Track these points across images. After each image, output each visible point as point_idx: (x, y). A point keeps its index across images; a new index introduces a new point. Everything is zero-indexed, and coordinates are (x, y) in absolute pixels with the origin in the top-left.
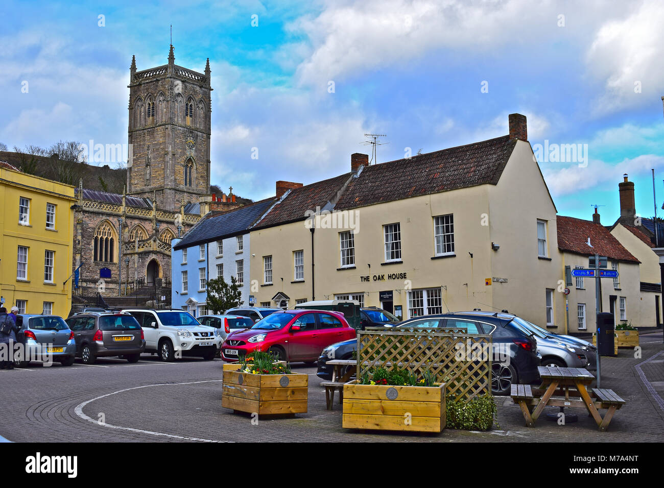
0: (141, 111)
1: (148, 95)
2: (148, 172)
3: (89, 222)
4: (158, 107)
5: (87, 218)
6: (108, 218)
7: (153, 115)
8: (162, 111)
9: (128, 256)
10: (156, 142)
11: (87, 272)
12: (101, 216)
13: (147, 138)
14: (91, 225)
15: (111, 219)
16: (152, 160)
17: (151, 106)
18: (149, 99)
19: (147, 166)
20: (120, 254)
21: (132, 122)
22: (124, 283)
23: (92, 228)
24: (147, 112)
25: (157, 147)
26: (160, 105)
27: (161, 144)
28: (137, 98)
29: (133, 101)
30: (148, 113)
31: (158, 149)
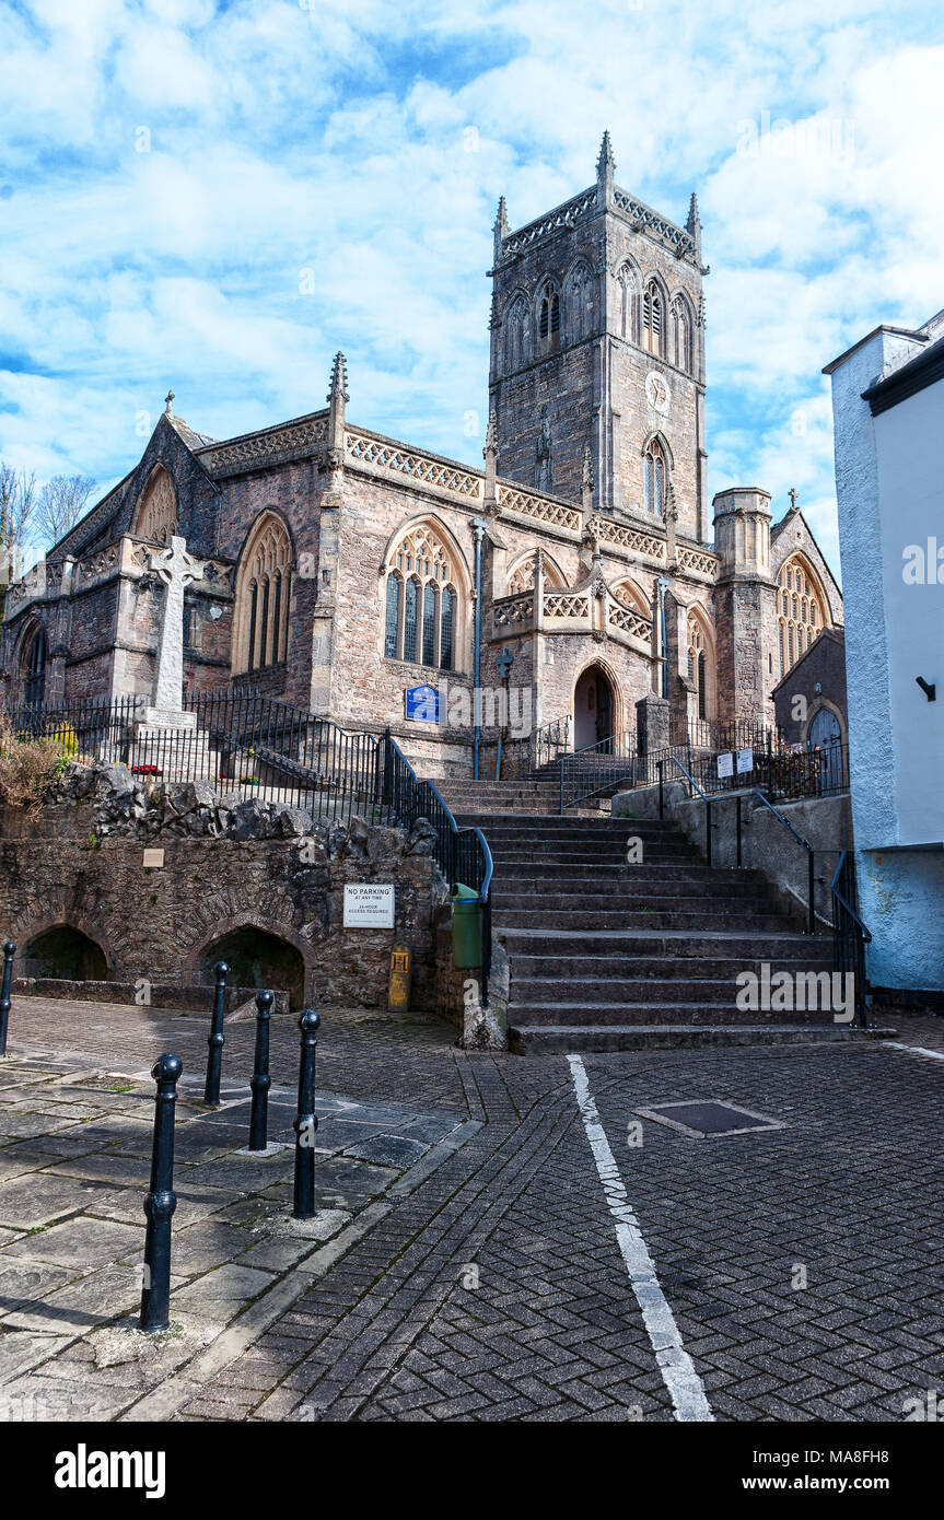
0: (521, 329)
1: (543, 280)
2: (543, 476)
3: (368, 514)
4: (571, 301)
5: (358, 497)
6: (436, 510)
7: (555, 328)
8: (581, 308)
9: (505, 645)
10: (565, 393)
11: (357, 694)
12: (411, 500)
13: (541, 387)
14: (376, 525)
15: (446, 515)
16: (556, 442)
17: (550, 307)
18: (543, 291)
19: (539, 460)
20: (477, 641)
21: (499, 358)
22: (493, 744)
23: (379, 538)
24: (539, 324)
25: (568, 405)
26: (575, 298)
27: (579, 393)
28: (509, 297)
29: (500, 308)
30: (542, 327)
31: (569, 412)
